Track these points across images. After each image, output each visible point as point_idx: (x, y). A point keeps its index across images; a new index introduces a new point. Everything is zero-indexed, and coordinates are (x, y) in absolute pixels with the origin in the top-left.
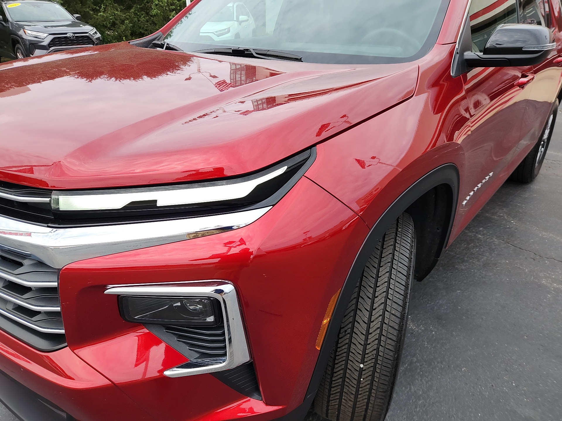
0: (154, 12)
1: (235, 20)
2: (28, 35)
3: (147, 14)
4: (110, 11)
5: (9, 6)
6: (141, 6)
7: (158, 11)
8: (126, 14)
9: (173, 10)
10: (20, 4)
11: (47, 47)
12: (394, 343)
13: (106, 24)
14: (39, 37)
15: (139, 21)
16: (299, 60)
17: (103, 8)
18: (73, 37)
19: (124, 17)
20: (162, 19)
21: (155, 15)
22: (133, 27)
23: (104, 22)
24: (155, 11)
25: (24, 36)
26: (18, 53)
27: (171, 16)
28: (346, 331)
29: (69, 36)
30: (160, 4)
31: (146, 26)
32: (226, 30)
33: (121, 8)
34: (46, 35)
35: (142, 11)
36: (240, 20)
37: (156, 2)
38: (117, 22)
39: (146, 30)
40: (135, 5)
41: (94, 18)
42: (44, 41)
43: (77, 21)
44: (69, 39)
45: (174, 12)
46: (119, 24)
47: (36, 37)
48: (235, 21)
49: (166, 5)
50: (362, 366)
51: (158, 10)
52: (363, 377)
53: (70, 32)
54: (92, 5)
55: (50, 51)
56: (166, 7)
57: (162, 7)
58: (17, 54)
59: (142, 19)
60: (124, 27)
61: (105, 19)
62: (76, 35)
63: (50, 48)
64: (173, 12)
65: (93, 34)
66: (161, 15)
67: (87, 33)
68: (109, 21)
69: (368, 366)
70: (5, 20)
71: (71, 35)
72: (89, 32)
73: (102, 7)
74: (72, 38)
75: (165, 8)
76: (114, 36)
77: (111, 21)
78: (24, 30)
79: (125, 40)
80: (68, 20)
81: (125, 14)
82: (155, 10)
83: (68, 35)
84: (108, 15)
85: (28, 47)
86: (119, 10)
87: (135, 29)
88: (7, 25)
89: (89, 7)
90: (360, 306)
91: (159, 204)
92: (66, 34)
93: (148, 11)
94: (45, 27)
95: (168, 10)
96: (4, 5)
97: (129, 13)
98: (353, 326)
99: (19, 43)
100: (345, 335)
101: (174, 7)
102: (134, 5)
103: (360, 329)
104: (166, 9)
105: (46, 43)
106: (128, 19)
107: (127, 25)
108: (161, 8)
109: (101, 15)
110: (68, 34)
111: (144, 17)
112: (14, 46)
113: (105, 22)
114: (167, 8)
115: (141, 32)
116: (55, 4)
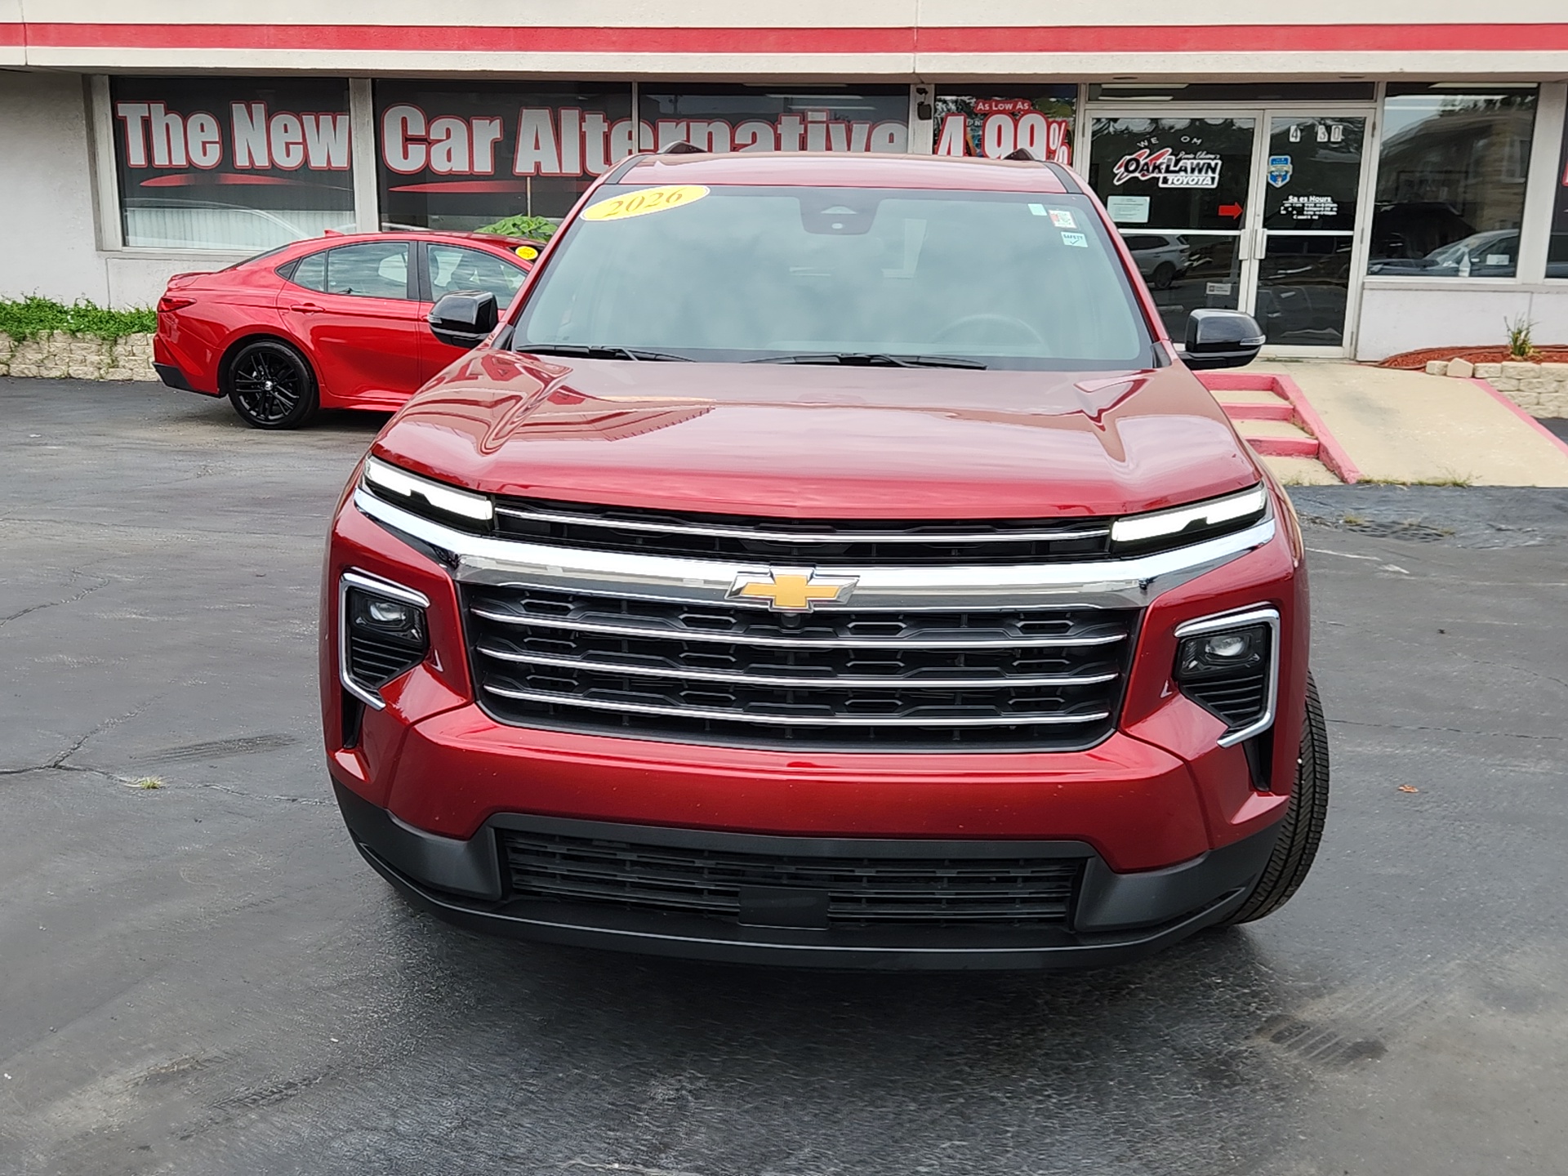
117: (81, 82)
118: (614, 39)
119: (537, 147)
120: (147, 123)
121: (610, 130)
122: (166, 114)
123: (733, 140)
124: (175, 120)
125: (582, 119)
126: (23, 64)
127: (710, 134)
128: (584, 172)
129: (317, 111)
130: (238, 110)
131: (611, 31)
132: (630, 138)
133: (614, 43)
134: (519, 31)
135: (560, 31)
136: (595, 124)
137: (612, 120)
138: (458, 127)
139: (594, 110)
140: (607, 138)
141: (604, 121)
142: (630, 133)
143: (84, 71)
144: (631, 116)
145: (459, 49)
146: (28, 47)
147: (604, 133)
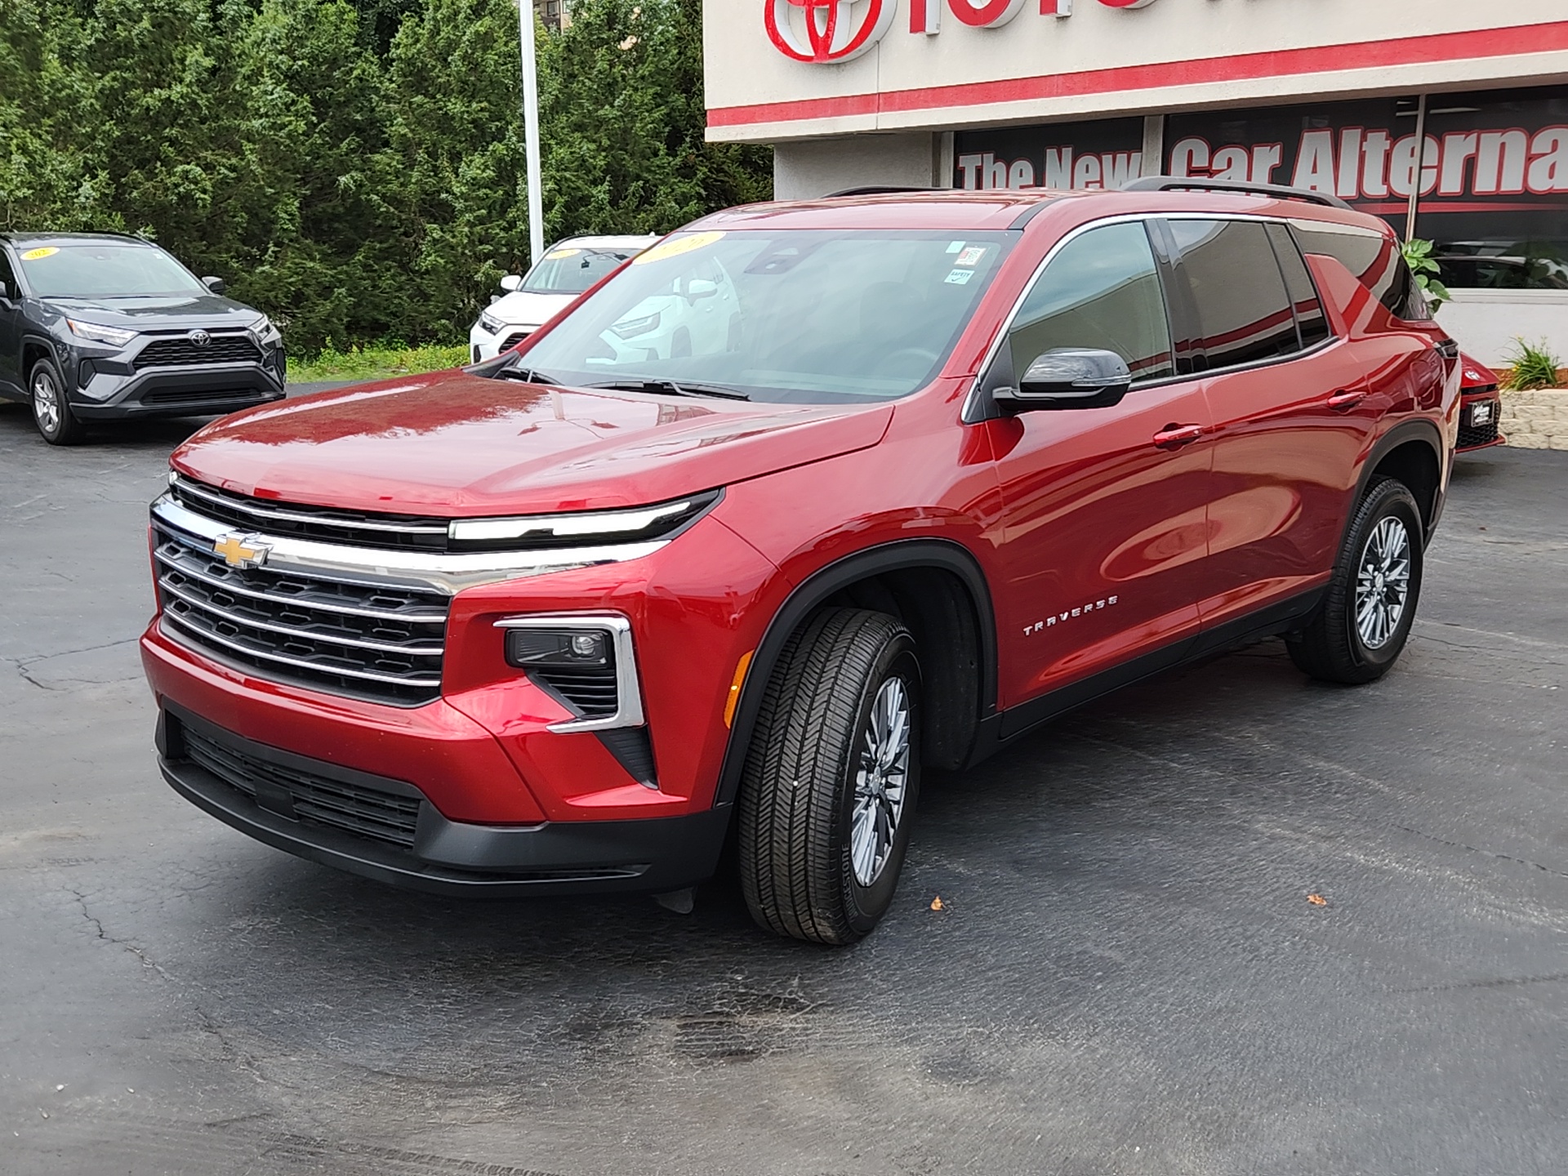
0: (426, 263)
1: (675, 291)
2: (79, 334)
3: (404, 267)
4: (291, 258)
5: (25, 256)
6: (385, 245)
7: (438, 259)
8: (339, 268)
9: (487, 256)
10: (58, 250)
11: (131, 367)
12: (837, 751)
13: (276, 297)
14: (110, 340)
15: (374, 287)
16: (746, 399)
17: (273, 252)
18: (206, 340)
19: (332, 276)
20: (450, 282)
21: (427, 272)
22: (356, 305)
23: (270, 291)
24: (429, 259)
25: (67, 338)
26: (40, 383)
27: (480, 274)
28: (776, 739)
29: (194, 337)
30: (448, 237)
31: (396, 301)
32: (650, 320)
33: (321, 252)
34: (129, 335)
35: (387, 259)
36: (690, 292)
37: (434, 235)
38: (308, 291)
39: (394, 314)
40: (367, 243)
41: (243, 280)
42: (121, 352)
43: (213, 295)
44: (192, 345)
45: (490, 262)
46: (314, 298)
47: (101, 341)
48: (676, 294)
49: (465, 241)
50: (796, 783)
51: (438, 256)
52: (797, 799)
53: (197, 326)
54: (238, 245)
55: (135, 377)
56: (465, 247)
57: (452, 248)
58: (34, 387)
59: (386, 283)
60: (329, 306)
61: (272, 284)
62: (213, 335)
63: (137, 369)
64: (486, 261)
65: (261, 331)
66: (447, 270)
67: (244, 329)
68: (286, 290)
69: (803, 783)
70: (14, 292)
71: (201, 335)
72: (251, 328)
73: (268, 248)
74: (201, 343)
75: (460, 249)
76: (296, 333)
77: (293, 289)
78: (70, 321)
79: (330, 345)
80: (188, 293)
81: (335, 269)
82: (430, 255)
83: (190, 336)
84: (286, 271)
85: (74, 366)
86: (318, 257)
87: (361, 312)
88: (18, 307)
89: (228, 251)
90: (796, 707)
91: (555, 533)
92: (186, 331)
93: (405, 259)
94: (129, 312)
95: (471, 257)
96: (9, 249)
97: (348, 265)
98: (786, 732)
99: (50, 355)
100: (776, 744)
101: (491, 248)
102: (364, 240)
103: (795, 734)
104: (463, 254)
105: (126, 358)
106: (342, 283)
107: (340, 301)
108: (447, 249)
109: (263, 272)
110: (191, 333)
111: (393, 277)
112: (28, 366)
113: (273, 293)
114: (467, 251)
115: (377, 321)
116: (154, 250)
117: (933, 138)
118: (1375, 53)
119: (1314, 171)
120: (979, 172)
121: (1392, 146)
122: (994, 163)
123: (1529, 148)
124: (1001, 166)
125: (1364, 138)
126: (874, 128)
127: (1503, 145)
128: (1360, 193)
129: (1114, 151)
130: (1051, 154)
131: (1372, 45)
132: (1412, 155)
133: (1375, 57)
134: (1280, 55)
135: (1320, 51)
136: (1378, 142)
137: (1395, 137)
138: (1239, 155)
139: (1377, 128)
140: (1388, 156)
141: (1387, 139)
142: (1413, 149)
143: (933, 130)
144: (1415, 132)
145: (1221, 80)
146: (880, 114)
147: (1386, 151)
